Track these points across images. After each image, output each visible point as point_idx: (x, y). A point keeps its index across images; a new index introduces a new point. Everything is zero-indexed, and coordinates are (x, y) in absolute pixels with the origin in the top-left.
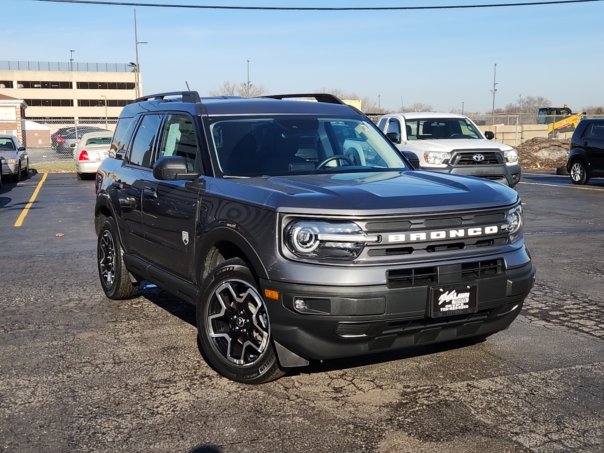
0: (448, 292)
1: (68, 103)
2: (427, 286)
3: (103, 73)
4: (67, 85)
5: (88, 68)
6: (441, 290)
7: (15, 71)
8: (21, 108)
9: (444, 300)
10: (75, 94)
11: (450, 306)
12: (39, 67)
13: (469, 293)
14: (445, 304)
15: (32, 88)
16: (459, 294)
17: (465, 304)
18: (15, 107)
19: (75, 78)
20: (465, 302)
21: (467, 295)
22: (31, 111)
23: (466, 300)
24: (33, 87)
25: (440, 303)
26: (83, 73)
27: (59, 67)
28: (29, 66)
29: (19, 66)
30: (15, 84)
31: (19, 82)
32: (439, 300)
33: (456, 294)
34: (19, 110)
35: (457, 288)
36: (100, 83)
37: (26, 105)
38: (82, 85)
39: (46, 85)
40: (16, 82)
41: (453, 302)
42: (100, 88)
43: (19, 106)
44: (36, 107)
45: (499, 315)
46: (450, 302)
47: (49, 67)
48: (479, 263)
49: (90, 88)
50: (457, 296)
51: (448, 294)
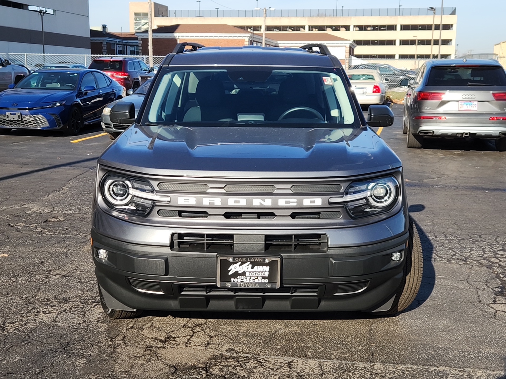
0: (240, 263)
1: (391, 43)
2: (216, 254)
3: (423, 16)
4: (392, 28)
5: (411, 12)
6: (231, 260)
7: (353, 17)
8: (350, 47)
9: (236, 270)
10: (398, 35)
11: (243, 277)
12: (372, 13)
13: (268, 267)
14: (236, 274)
15: (364, 30)
16: (256, 267)
17: (263, 278)
18: (345, 46)
19: (400, 21)
20: (264, 276)
21: (267, 269)
22: (359, 50)
23: (264, 274)
24: (366, 30)
25: (230, 273)
26: (406, 17)
27: (388, 12)
28: (364, 13)
29: (356, 13)
30: (352, 28)
31: (355, 26)
32: (229, 269)
33: (250, 266)
34: (348, 49)
35: (252, 260)
36: (420, 25)
37: (355, 44)
38: (405, 28)
39: (376, 28)
40: (353, 26)
41: (247, 274)
42: (420, 29)
43: (348, 46)
44: (366, 46)
45: (336, 294)
46: (244, 274)
47: (379, 13)
48: (293, 236)
49: (411, 30)
50: (252, 268)
51: (240, 265)
